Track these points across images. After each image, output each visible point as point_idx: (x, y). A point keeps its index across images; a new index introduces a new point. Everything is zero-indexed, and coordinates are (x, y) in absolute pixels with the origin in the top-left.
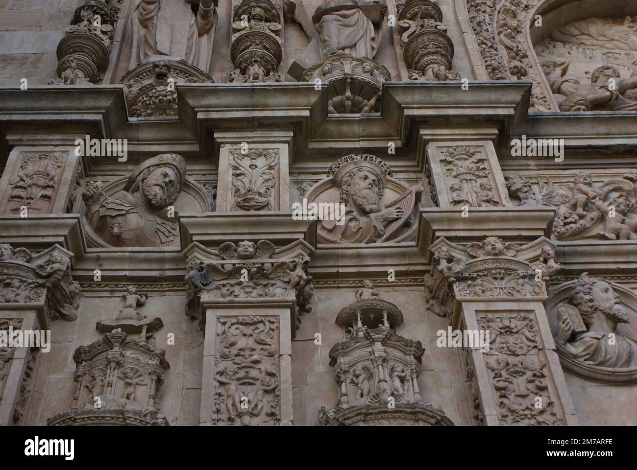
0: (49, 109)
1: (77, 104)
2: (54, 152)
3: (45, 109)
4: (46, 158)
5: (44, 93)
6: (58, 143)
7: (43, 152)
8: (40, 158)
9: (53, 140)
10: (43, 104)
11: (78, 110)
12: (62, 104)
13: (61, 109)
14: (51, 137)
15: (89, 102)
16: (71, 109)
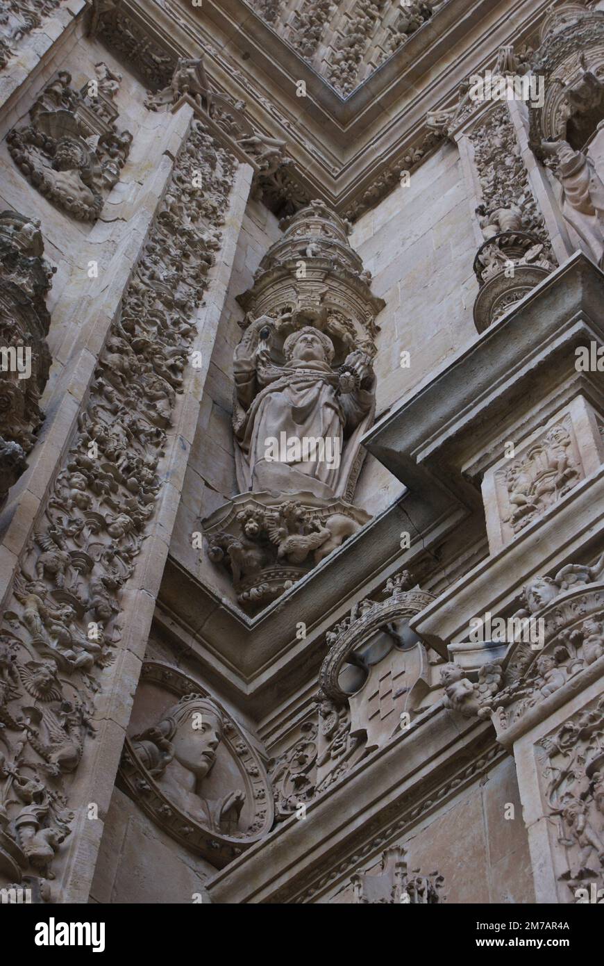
0: (496, 377)
1: (531, 336)
2: (546, 433)
3: (489, 382)
4: (540, 452)
5: (472, 359)
6: (544, 416)
7: (529, 446)
8: (532, 458)
9: (533, 417)
10: (481, 377)
11: (540, 343)
12: (510, 353)
13: (513, 363)
14: (528, 416)
15: (547, 319)
16: (528, 351)
